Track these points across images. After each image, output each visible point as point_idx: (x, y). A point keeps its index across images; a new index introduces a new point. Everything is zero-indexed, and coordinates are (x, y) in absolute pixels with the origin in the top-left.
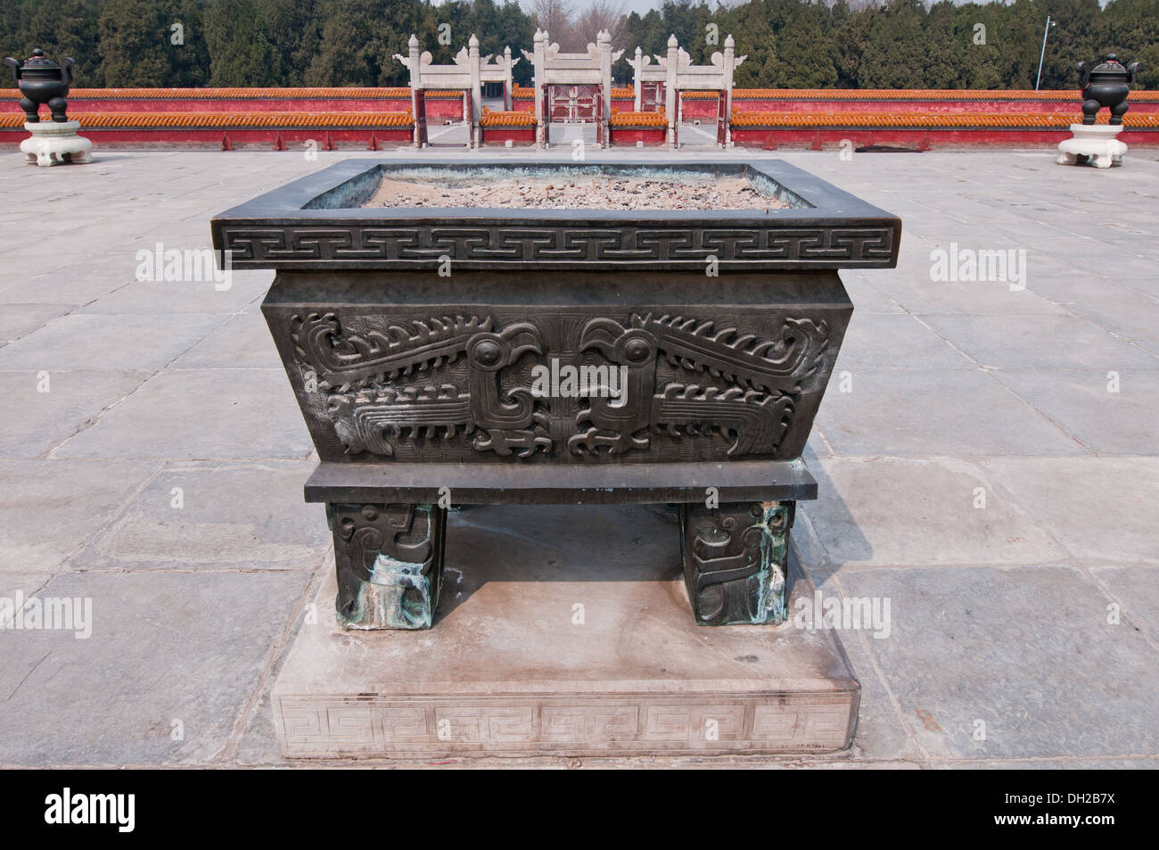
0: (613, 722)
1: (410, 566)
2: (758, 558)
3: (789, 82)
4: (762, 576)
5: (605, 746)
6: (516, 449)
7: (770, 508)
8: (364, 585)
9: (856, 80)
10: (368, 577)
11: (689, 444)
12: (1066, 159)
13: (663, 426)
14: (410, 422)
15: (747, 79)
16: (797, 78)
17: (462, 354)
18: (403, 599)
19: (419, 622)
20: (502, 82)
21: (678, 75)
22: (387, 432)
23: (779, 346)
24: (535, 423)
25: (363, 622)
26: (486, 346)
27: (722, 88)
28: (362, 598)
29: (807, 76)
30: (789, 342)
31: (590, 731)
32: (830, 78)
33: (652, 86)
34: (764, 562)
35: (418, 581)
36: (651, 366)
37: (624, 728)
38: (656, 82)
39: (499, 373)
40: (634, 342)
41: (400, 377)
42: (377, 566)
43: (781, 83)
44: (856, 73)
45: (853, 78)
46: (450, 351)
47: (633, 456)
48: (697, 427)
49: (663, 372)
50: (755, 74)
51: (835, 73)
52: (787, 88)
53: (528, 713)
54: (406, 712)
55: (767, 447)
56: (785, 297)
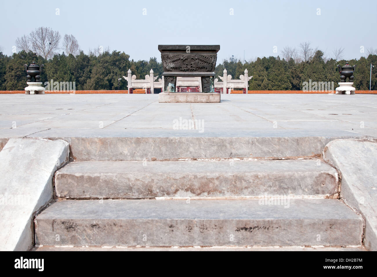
0: (194, 98)
1: (173, 84)
2: (210, 84)
3: (273, 88)
4: (211, 86)
5: (194, 101)
6: (184, 70)
7: (211, 78)
8: (167, 87)
9: (299, 87)
10: (168, 86)
11: (202, 69)
12: (338, 93)
13: (199, 67)
14: (174, 66)
15: (257, 87)
16: (276, 87)
17: (180, 59)
18: (172, 88)
19: (173, 92)
20: (161, 88)
21: (227, 83)
22: (172, 68)
23: (210, 58)
24: (187, 67)
25: (167, 91)
26: (182, 58)
27: (244, 87)
28: (167, 88)
29: (280, 86)
30: (211, 58)
31: (192, 99)
32: (289, 87)
33: (219, 90)
34: (211, 85)
35: (173, 86)
36: (198, 60)
37: (196, 99)
38: (220, 88)
39: (183, 61)
40: (196, 58)
41: (173, 62)
42: (169, 84)
43: (270, 89)
44: (299, 85)
45: (298, 87)
46: (178, 59)
47: (197, 71)
48: (203, 67)
49: (199, 61)
50: (260, 85)
51: (290, 85)
52: (272, 90)
53: (185, 96)
54: (173, 96)
55: (210, 70)
56: (210, 53)
